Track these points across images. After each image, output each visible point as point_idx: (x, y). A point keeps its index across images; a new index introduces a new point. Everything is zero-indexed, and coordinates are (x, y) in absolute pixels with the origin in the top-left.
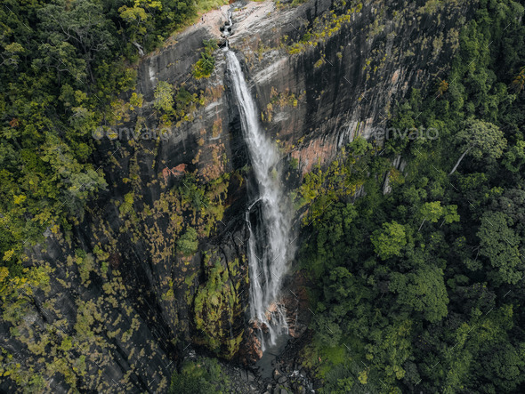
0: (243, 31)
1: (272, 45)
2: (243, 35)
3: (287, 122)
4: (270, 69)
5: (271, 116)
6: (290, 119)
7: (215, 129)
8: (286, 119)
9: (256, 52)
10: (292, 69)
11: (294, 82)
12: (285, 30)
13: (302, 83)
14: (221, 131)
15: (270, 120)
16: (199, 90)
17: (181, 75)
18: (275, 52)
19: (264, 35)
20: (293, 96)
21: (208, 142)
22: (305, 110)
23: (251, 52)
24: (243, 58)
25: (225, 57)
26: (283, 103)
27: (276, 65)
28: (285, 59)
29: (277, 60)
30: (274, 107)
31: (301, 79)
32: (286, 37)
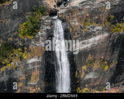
0: (74, 5)
1: (98, 22)
2: (73, 8)
3: (95, 80)
4: (91, 40)
5: (84, 73)
6: (98, 78)
7: (32, 78)
8: (96, 77)
9: (82, 25)
10: (111, 44)
11: (109, 53)
12: (113, 11)
13: (116, 55)
14: (38, 80)
15: (82, 76)
16: (24, 46)
17: (9, 32)
18: (99, 28)
19: (93, 11)
20: (106, 63)
21: (26, 85)
22: (113, 73)
23: (77, 24)
24: (68, 27)
25: (52, 24)
26: (96, 66)
27: (97, 38)
28: (106, 35)
29: (99, 34)
30: (87, 68)
31: (115, 52)
32: (112, 17)
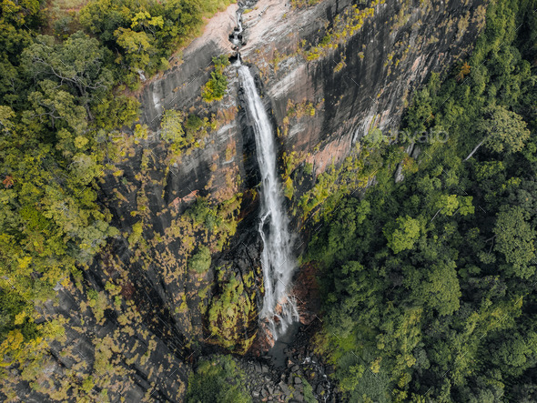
0: (255, 41)
1: (288, 52)
2: (257, 45)
3: (303, 134)
4: (286, 80)
5: (287, 129)
6: (307, 130)
7: (228, 153)
8: (303, 130)
9: (271, 63)
10: (311, 77)
11: (312, 90)
12: (303, 34)
13: (321, 90)
14: (235, 154)
15: (286, 134)
16: (210, 113)
17: (189, 99)
18: (291, 59)
19: (280, 43)
20: (311, 105)
21: (221, 166)
22: (323, 118)
23: (266, 64)
24: (257, 73)
25: (237, 75)
26: (300, 114)
27: (293, 75)
28: (303, 66)
29: (293, 68)
30: (290, 120)
31: (319, 86)
32: (304, 42)
